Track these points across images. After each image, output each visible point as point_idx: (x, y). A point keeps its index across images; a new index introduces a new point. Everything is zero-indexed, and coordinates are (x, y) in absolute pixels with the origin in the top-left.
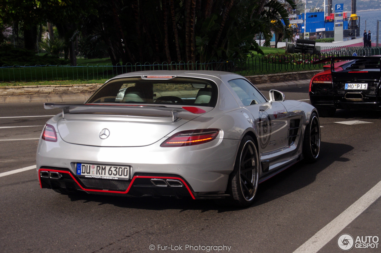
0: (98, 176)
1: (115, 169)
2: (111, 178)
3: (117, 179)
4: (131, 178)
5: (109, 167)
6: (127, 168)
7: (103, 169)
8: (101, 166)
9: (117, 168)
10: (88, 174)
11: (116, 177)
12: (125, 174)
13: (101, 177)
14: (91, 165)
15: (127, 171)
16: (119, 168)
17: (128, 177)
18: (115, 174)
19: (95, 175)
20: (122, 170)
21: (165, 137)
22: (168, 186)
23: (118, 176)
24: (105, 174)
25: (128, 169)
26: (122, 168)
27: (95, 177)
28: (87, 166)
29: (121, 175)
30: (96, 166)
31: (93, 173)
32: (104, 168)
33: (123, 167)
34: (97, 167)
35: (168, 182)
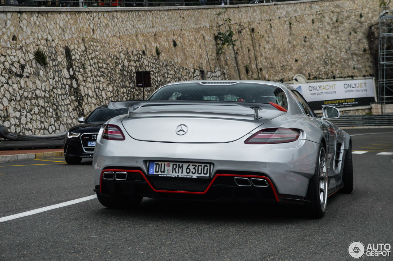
0: (175, 175)
1: (194, 166)
2: (189, 177)
3: (196, 177)
4: (212, 177)
5: (187, 165)
6: (207, 166)
7: (180, 168)
8: (178, 164)
9: (196, 166)
10: (163, 173)
11: (196, 176)
12: (205, 172)
13: (178, 175)
14: (166, 163)
15: (207, 169)
16: (199, 166)
17: (208, 175)
18: (194, 172)
19: (171, 173)
20: (201, 169)
21: (248, 134)
22: (252, 186)
23: (197, 174)
24: (182, 173)
25: (209, 167)
26: (201, 166)
27: (171, 176)
28: (161, 164)
29: (201, 174)
30: (171, 164)
31: (169, 172)
32: (181, 166)
33: (203, 165)
34: (173, 165)
35: (253, 180)
